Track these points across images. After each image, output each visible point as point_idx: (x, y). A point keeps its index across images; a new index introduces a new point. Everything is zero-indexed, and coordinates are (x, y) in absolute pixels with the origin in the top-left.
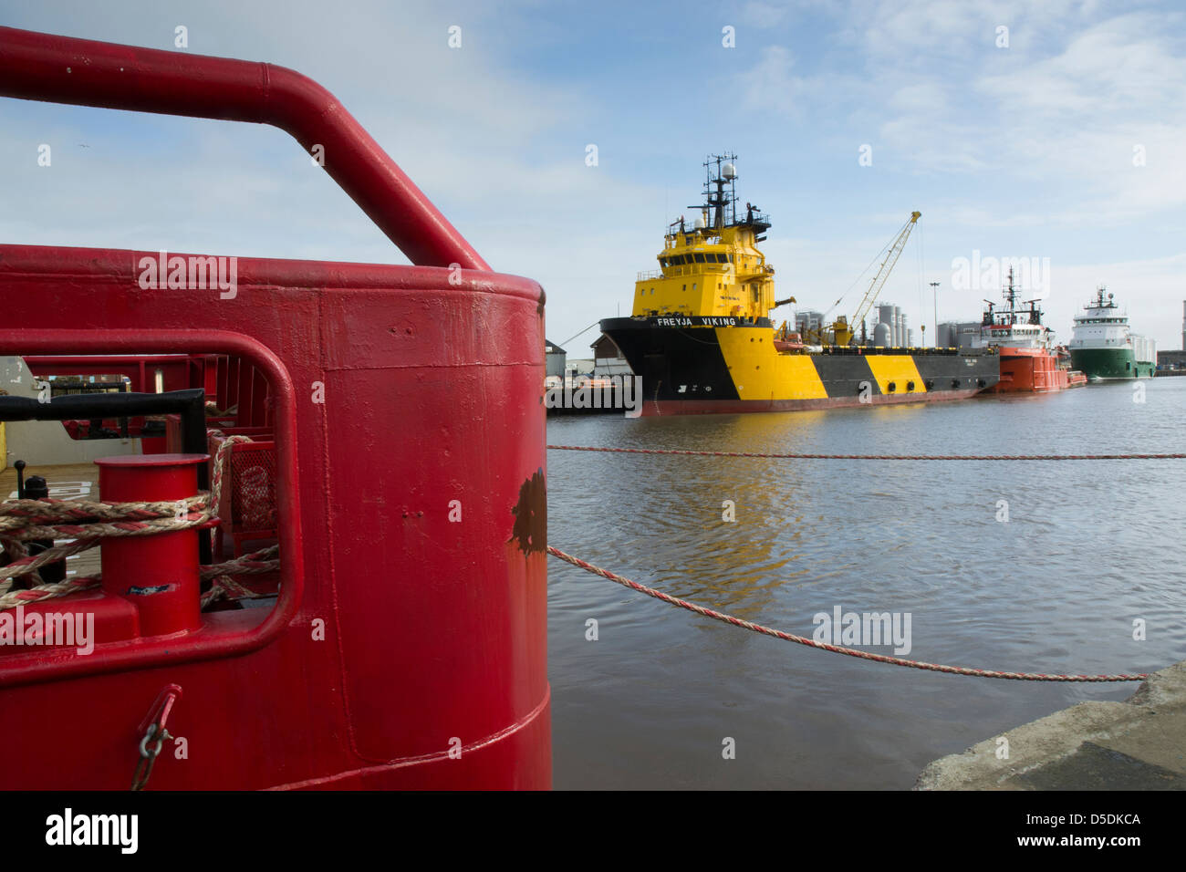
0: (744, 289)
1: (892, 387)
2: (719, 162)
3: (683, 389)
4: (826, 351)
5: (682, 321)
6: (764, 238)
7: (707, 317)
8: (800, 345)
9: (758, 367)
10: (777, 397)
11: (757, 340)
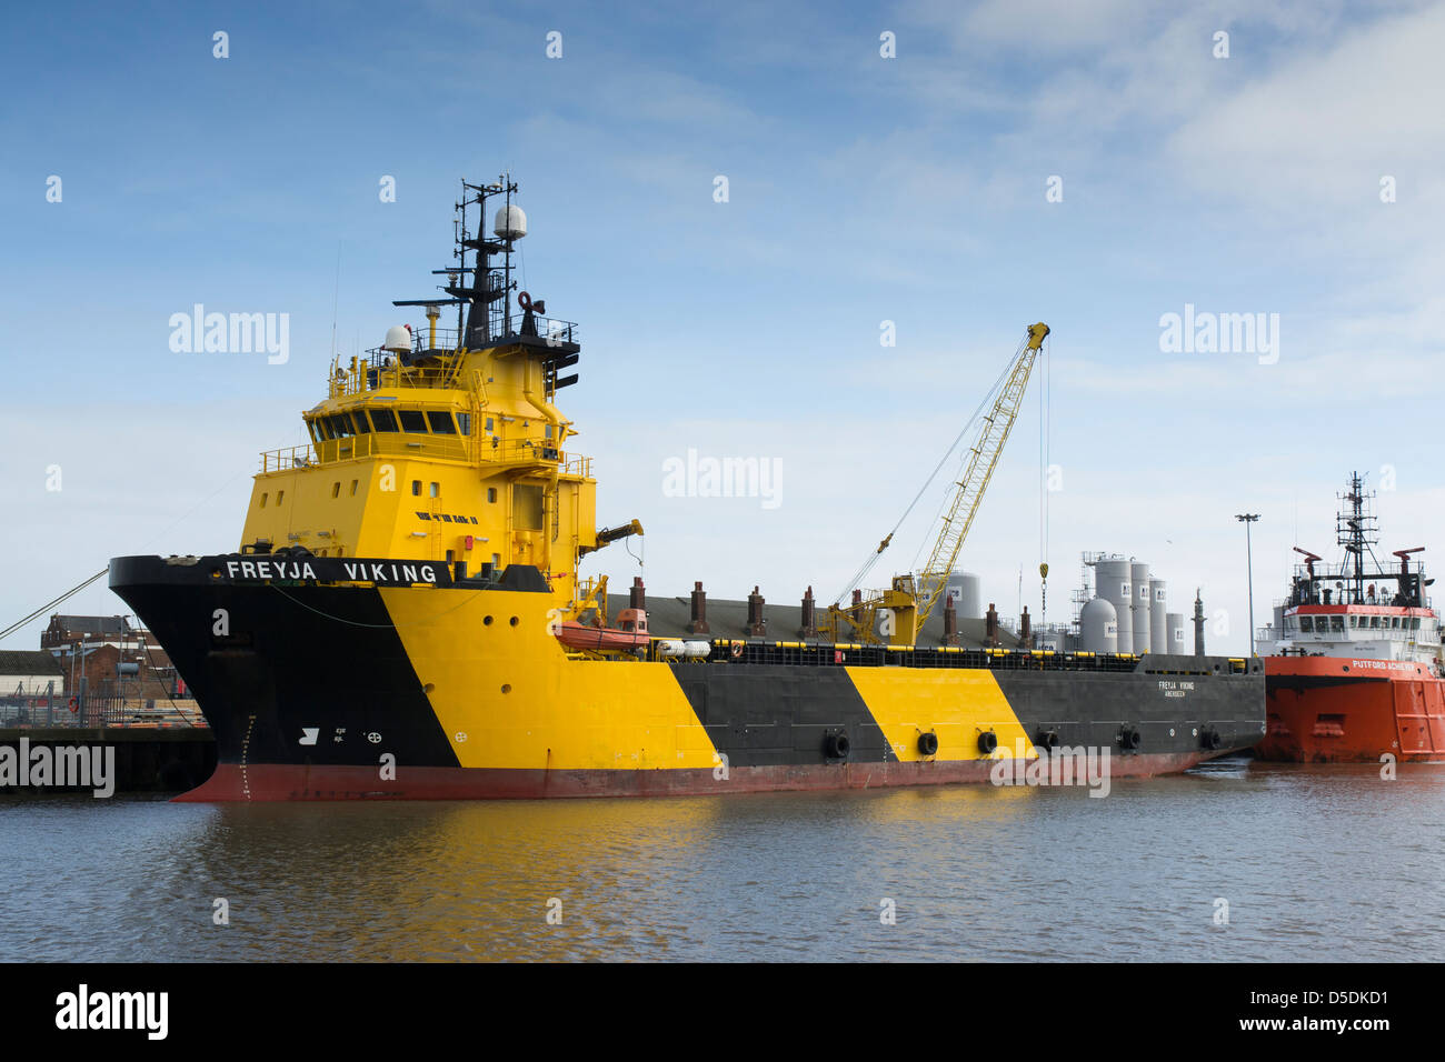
0: (492, 499)
1: (927, 743)
2: (481, 199)
3: (310, 737)
4: (717, 652)
5: (289, 568)
6: (573, 379)
7: (359, 561)
8: (642, 636)
9: (506, 688)
10: (563, 763)
11: (501, 620)
